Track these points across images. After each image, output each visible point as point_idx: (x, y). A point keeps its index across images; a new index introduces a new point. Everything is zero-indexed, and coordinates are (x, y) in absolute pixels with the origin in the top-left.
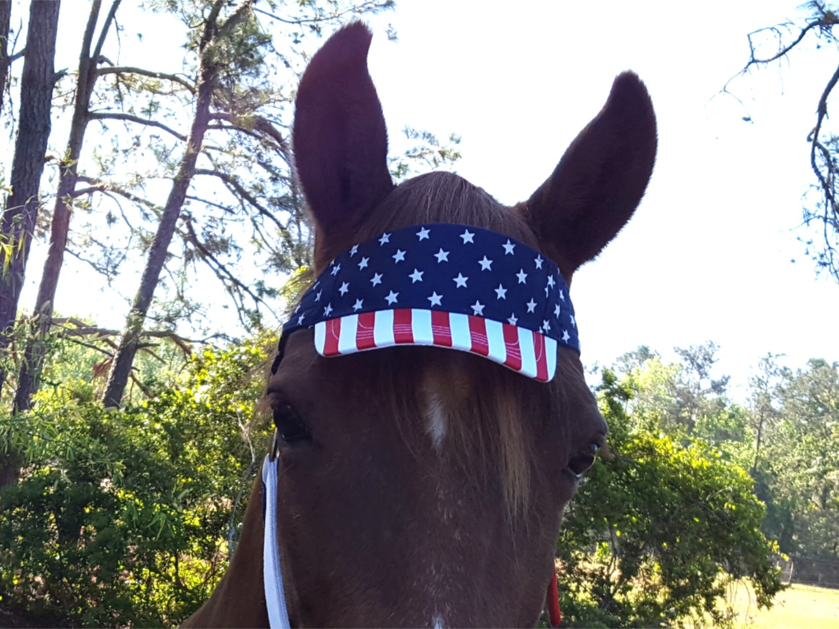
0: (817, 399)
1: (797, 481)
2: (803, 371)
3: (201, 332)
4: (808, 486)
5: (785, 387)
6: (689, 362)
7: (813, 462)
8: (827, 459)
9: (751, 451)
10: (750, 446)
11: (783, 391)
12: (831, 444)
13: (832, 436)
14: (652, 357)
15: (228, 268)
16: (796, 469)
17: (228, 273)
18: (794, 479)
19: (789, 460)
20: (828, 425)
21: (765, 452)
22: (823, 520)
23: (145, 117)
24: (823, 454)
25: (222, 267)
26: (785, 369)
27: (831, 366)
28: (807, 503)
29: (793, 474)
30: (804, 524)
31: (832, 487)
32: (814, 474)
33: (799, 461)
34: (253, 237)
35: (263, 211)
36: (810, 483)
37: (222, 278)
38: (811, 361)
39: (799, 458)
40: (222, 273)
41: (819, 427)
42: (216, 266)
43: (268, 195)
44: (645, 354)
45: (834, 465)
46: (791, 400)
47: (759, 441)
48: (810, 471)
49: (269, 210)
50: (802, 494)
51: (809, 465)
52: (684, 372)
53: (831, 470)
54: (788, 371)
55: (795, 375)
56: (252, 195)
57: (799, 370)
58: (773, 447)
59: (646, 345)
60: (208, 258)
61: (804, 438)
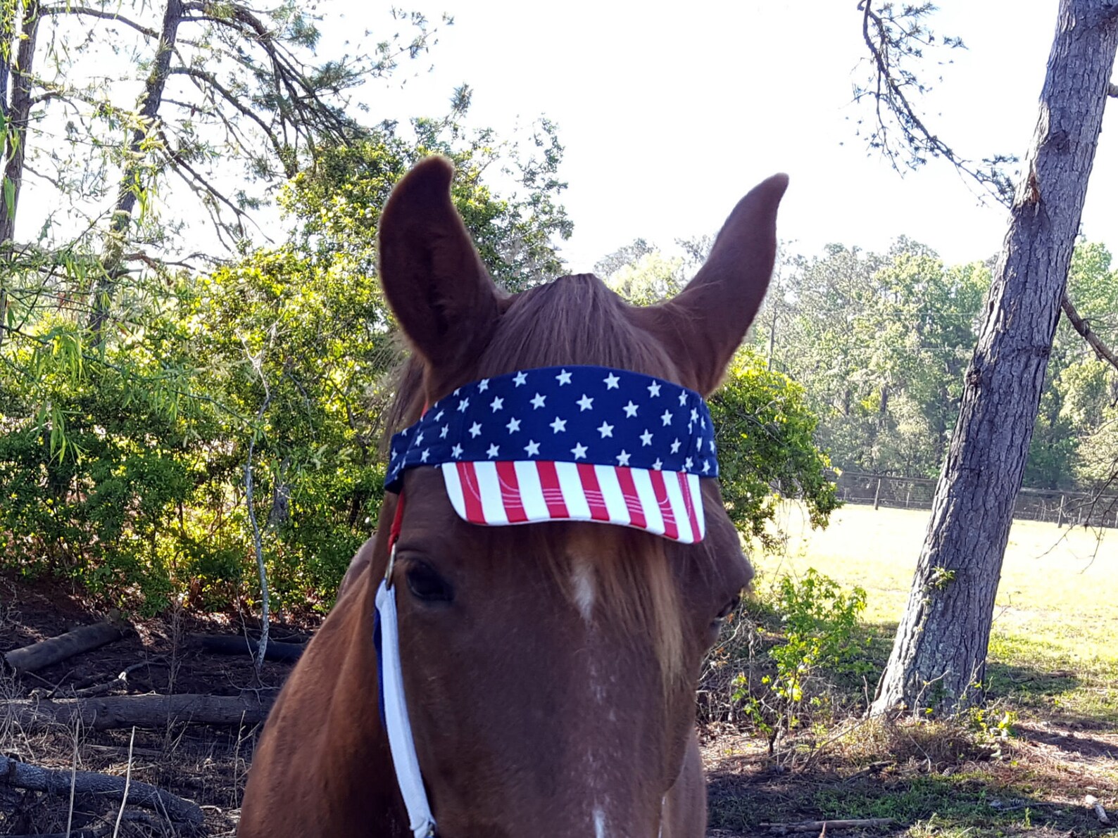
0: (836, 290)
1: (816, 385)
2: (820, 259)
3: (174, 252)
4: (829, 390)
5: (799, 278)
6: (692, 254)
7: (834, 362)
8: (849, 358)
9: (764, 354)
10: (763, 349)
11: (798, 283)
12: (853, 340)
13: (854, 331)
14: (650, 251)
15: (205, 177)
16: (814, 371)
17: (205, 183)
18: (814, 382)
19: (806, 360)
20: (850, 318)
21: (780, 354)
22: (847, 427)
23: (99, 8)
24: (845, 353)
25: (197, 177)
26: (800, 257)
27: (851, 250)
28: (829, 410)
29: (812, 377)
30: (827, 433)
31: (855, 389)
32: (835, 376)
33: (818, 362)
34: (227, 141)
35: (245, 111)
36: (831, 387)
37: (196, 189)
38: (827, 246)
39: (818, 358)
40: (197, 183)
41: (839, 322)
42: (190, 177)
43: (251, 94)
44: (642, 247)
45: (857, 364)
46: (807, 293)
47: (773, 341)
48: (831, 372)
49: (252, 111)
50: (823, 399)
51: (830, 367)
52: (686, 267)
53: (853, 370)
54: (803, 260)
55: (810, 264)
56: (233, 95)
57: (815, 258)
58: (789, 347)
59: (643, 238)
60: (180, 167)
61: (823, 335)
